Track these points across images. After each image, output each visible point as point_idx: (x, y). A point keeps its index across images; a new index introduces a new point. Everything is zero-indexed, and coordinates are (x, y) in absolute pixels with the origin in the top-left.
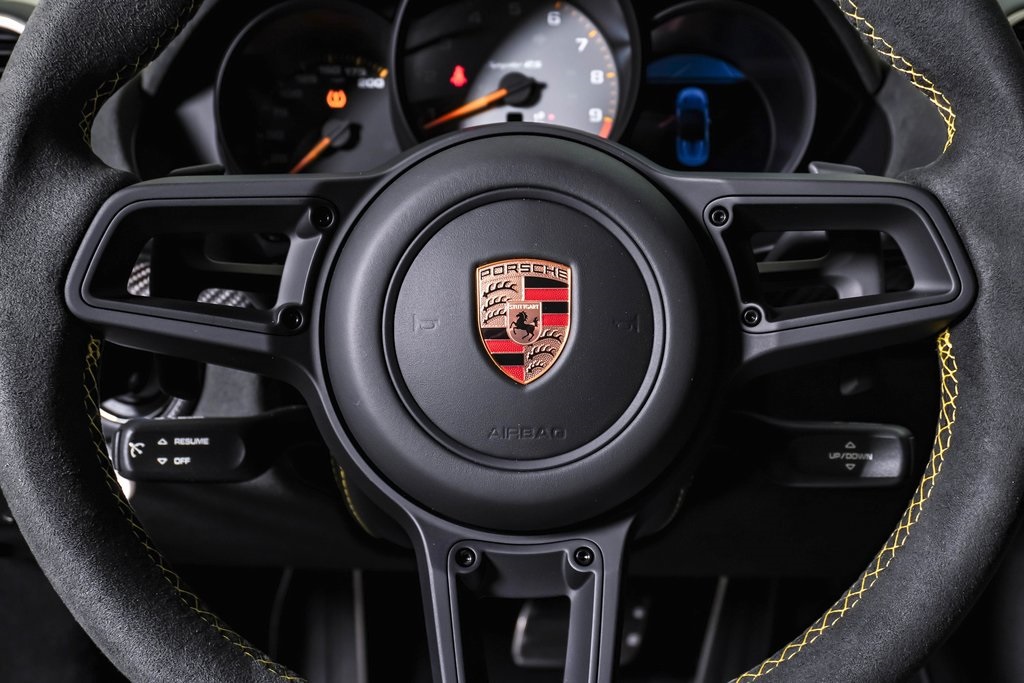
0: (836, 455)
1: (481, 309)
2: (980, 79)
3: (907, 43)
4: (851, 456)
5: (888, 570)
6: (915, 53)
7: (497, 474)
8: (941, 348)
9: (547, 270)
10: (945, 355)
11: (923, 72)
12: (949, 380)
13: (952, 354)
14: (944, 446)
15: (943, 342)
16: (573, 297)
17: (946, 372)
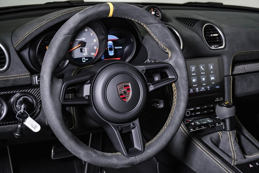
0: (153, 105)
1: (119, 92)
2: (174, 48)
3: (164, 43)
4: (156, 105)
5: (172, 117)
6: (165, 45)
7: (124, 115)
8: (173, 85)
9: (126, 84)
10: (173, 86)
11: (167, 47)
12: (175, 90)
13: (175, 86)
14: (176, 99)
15: (173, 84)
16: (130, 88)
17: (174, 88)
